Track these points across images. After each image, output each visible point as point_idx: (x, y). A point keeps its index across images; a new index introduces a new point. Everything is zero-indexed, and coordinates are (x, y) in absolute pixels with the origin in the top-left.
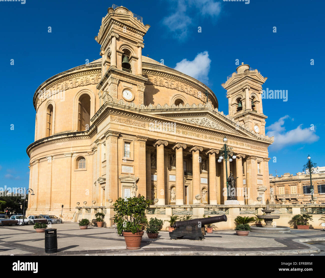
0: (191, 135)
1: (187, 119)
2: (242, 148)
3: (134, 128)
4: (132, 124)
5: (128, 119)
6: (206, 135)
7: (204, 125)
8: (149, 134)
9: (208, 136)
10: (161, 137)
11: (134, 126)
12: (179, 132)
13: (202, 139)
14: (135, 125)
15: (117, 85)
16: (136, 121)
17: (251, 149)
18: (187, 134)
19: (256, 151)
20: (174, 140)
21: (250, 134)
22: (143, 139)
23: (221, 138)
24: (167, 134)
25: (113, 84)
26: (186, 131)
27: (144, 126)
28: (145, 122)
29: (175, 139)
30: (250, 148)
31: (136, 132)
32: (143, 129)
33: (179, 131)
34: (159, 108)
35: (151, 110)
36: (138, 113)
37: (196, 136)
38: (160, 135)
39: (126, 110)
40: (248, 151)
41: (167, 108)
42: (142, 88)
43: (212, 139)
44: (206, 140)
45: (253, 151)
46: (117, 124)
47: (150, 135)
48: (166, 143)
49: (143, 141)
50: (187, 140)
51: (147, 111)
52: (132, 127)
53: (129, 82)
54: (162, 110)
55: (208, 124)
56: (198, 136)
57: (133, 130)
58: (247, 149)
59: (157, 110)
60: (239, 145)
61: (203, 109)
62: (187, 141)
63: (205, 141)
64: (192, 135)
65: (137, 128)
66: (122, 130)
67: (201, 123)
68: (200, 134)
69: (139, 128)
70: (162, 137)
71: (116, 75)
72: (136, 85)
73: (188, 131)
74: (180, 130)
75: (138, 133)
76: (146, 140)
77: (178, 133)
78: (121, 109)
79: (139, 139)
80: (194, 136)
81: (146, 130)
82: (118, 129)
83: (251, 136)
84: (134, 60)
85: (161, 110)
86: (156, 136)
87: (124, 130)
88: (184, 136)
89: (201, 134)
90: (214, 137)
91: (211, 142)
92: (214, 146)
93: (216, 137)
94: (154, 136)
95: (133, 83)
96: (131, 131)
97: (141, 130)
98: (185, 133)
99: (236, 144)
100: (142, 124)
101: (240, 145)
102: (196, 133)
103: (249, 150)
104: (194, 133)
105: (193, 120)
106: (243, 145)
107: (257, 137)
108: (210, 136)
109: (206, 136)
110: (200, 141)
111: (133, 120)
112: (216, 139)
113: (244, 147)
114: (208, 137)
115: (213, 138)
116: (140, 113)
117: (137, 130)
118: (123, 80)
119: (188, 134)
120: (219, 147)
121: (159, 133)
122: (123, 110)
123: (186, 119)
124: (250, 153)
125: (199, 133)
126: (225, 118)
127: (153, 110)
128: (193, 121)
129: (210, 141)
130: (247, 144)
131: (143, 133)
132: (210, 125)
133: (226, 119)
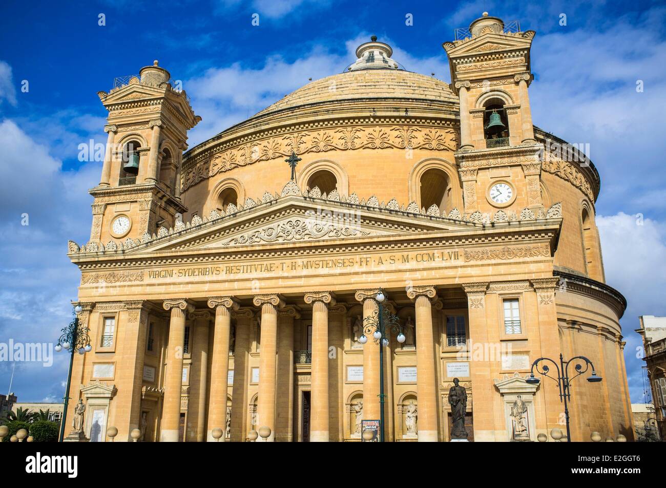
0: (249, 271)
1: (240, 235)
2: (424, 269)
3: (120, 286)
4: (118, 280)
5: (110, 272)
6: (294, 261)
7: (289, 238)
8: (149, 293)
9: (299, 261)
10: (174, 292)
11: (122, 283)
12: (218, 272)
13: (281, 274)
14: (124, 281)
15: (102, 216)
16: (126, 272)
17: (466, 264)
18: (238, 271)
19: (489, 265)
20: (203, 292)
21: (444, 222)
22: (133, 306)
23: (342, 258)
24: (188, 283)
25: (96, 216)
26: (237, 264)
27: (140, 278)
28: (142, 270)
29: (206, 290)
30: (461, 262)
31: (123, 294)
32: (138, 285)
33: (217, 269)
34: (163, 236)
35: (145, 245)
36: (122, 257)
37: (263, 269)
38: (172, 289)
39: (101, 259)
40: (451, 273)
41: (180, 230)
42: (144, 204)
43: (314, 265)
44: (294, 273)
45: (475, 268)
46: (90, 288)
47: (151, 293)
48: (181, 304)
49: (135, 308)
50: (236, 285)
51: (138, 249)
52: (116, 287)
53: (124, 201)
54: (168, 237)
55: (301, 230)
56: (269, 269)
57: (118, 292)
58: (446, 268)
59: (158, 241)
60: (415, 262)
61: (275, 202)
62: (236, 288)
63: (287, 278)
64: (253, 270)
65: (125, 286)
66: (99, 296)
67: (281, 234)
68: (274, 262)
69: (129, 286)
70: (176, 293)
71: (101, 199)
72: (136, 202)
73: (242, 264)
74: (221, 266)
75: (127, 295)
76: (140, 306)
77: (214, 273)
78: (93, 259)
79: (127, 306)
80: (259, 271)
81: (142, 285)
82: (92, 295)
83: (450, 228)
84: (144, 155)
85: (165, 238)
86: (163, 292)
87: (101, 295)
88: (232, 277)
89: (277, 262)
90: (319, 259)
91: (305, 277)
92: (317, 284)
93: (327, 258)
94: (158, 294)
95: (131, 200)
96: (115, 294)
97: (133, 288)
98: (235, 270)
99: (401, 261)
100: (138, 274)
101: (419, 258)
102: (265, 263)
103: (456, 267)
104: (260, 263)
105: (257, 234)
106: (432, 258)
107: (475, 224)
108: (305, 260)
109: (294, 264)
110: (274, 281)
111: (121, 271)
112: (327, 264)
113: (433, 264)
114: (301, 264)
115: (317, 263)
116: (127, 257)
117: (127, 290)
118: (113, 202)
119: (242, 271)
120: (335, 283)
121: (170, 284)
122: (96, 259)
123: (238, 236)
124: (460, 277)
125: (271, 262)
126: (344, 205)
127: (149, 244)
128: (257, 237)
129: (305, 272)
130: (446, 251)
131: (136, 293)
132: (306, 232)
133: (349, 204)
